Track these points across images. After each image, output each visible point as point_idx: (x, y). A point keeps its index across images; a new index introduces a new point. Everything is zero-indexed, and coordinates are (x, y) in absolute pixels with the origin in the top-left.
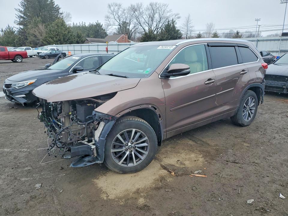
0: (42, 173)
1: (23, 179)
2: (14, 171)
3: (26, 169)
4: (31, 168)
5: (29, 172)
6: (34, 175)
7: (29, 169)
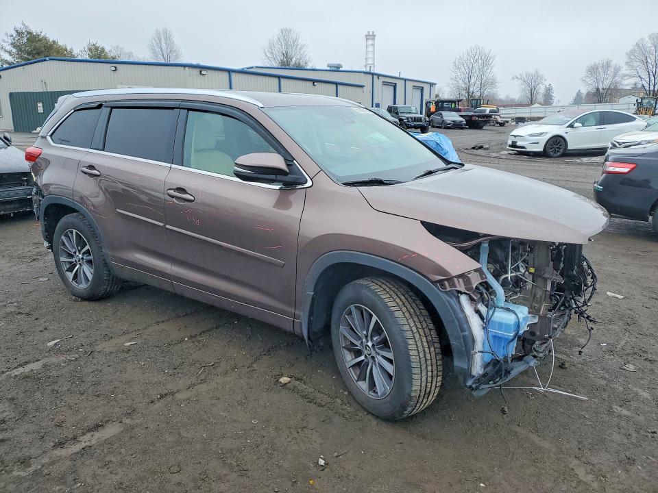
0: (603, 382)
1: (646, 395)
2: (654, 426)
3: (625, 412)
4: (614, 406)
5: (624, 403)
6: (621, 389)
7: (619, 408)
